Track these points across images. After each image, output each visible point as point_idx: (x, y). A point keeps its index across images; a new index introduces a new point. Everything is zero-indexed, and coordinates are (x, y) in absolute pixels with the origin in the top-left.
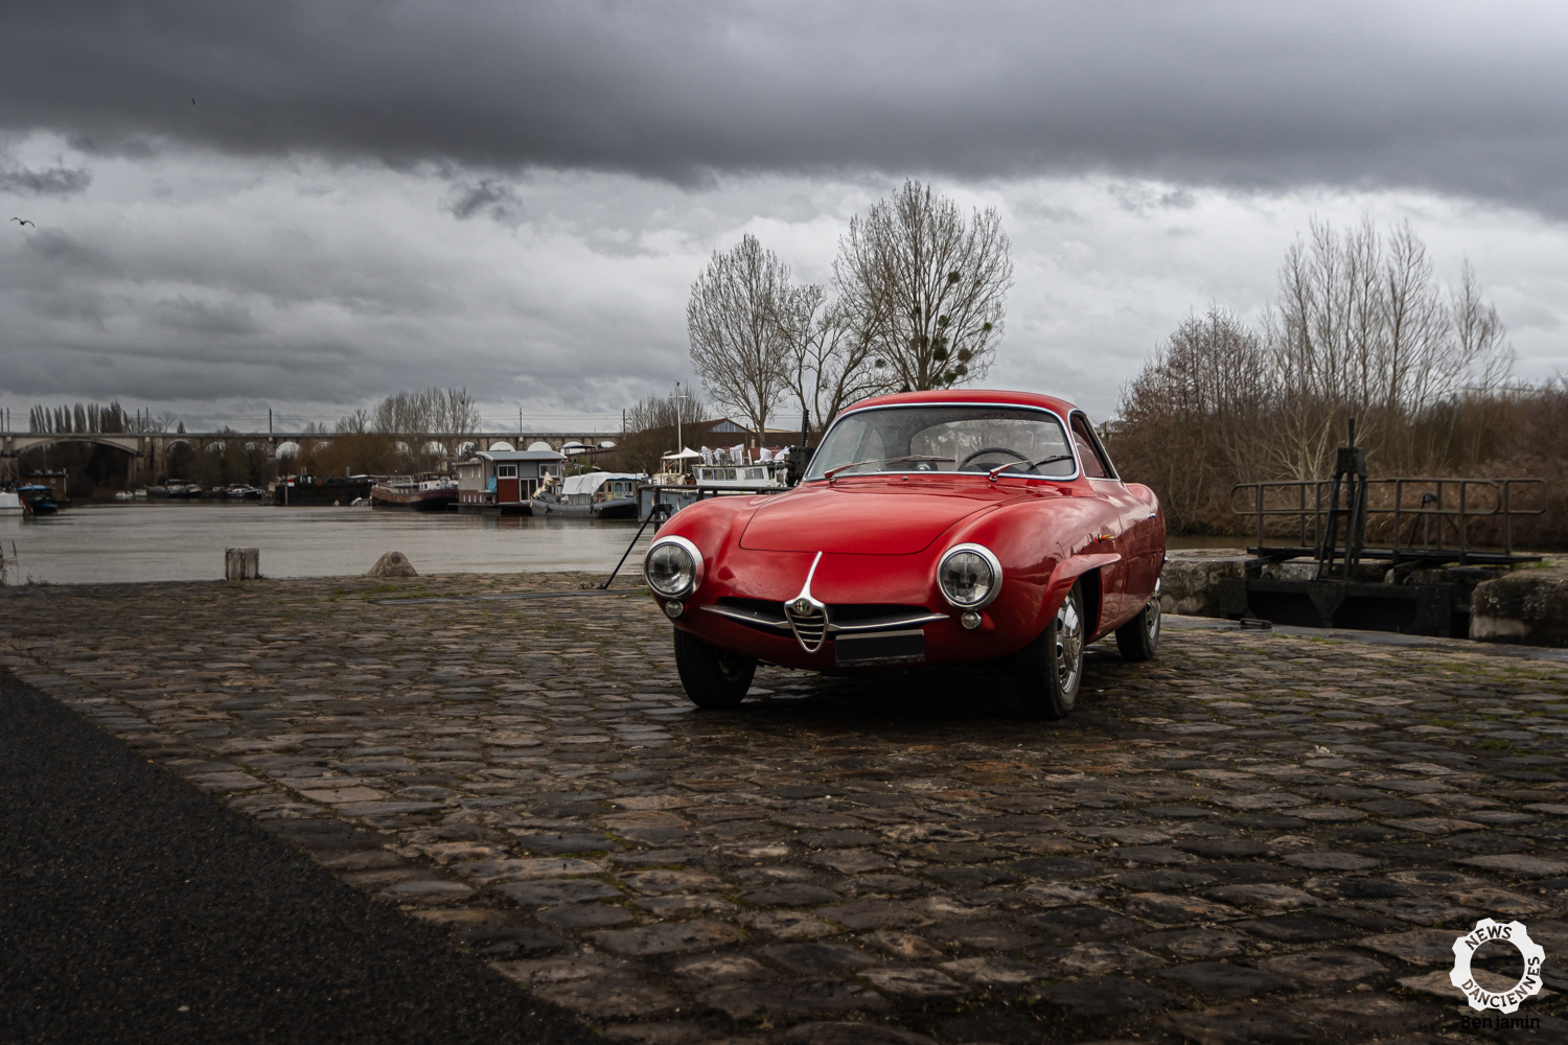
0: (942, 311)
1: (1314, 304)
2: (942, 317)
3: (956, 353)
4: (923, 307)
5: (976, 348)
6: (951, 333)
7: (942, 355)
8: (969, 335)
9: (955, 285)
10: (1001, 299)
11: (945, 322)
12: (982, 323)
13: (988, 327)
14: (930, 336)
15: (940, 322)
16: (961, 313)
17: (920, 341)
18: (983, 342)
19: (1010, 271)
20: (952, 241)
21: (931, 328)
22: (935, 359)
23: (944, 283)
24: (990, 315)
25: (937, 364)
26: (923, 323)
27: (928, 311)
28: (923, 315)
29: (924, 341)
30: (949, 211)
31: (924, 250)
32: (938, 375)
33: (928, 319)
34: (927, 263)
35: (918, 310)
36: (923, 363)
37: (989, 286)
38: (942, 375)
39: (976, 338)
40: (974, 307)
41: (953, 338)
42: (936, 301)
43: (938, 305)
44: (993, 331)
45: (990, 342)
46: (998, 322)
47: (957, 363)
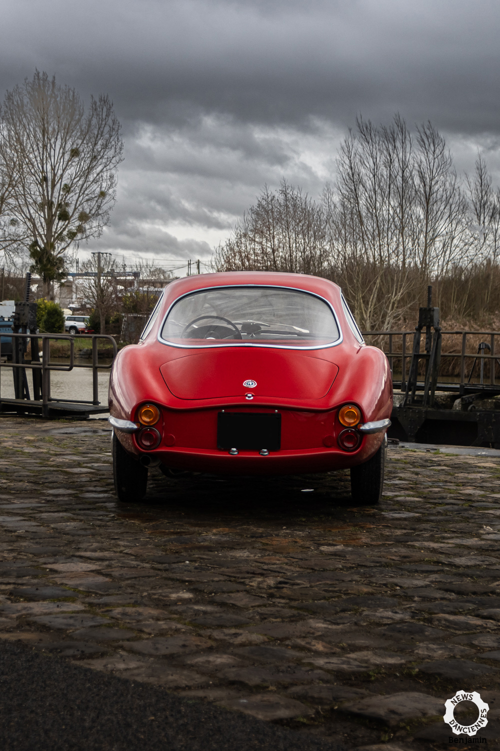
0: (66, 180)
1: (364, 187)
2: (66, 185)
3: (77, 215)
4: (50, 176)
5: (93, 212)
6: (72, 198)
7: (64, 216)
8: (87, 200)
9: (76, 159)
10: (113, 171)
11: (67, 189)
12: (98, 191)
13: (103, 194)
14: (55, 201)
15: (64, 189)
16: (80, 182)
17: (48, 204)
18: (99, 207)
19: (121, 149)
20: (73, 123)
21: (56, 194)
22: (59, 219)
23: (67, 157)
24: (104, 185)
25: (61, 223)
26: (50, 189)
27: (53, 180)
28: (50, 183)
29: (50, 204)
30: (71, 98)
31: (50, 129)
32: (61, 233)
33: (53, 186)
34: (53, 140)
35: (45, 179)
36: (50, 223)
37: (104, 161)
38: (65, 233)
39: (93, 203)
40: (91, 178)
41: (74, 202)
42: (60, 172)
43: (62, 176)
44: (107, 198)
45: (104, 207)
46: (111, 191)
47: (77, 223)
